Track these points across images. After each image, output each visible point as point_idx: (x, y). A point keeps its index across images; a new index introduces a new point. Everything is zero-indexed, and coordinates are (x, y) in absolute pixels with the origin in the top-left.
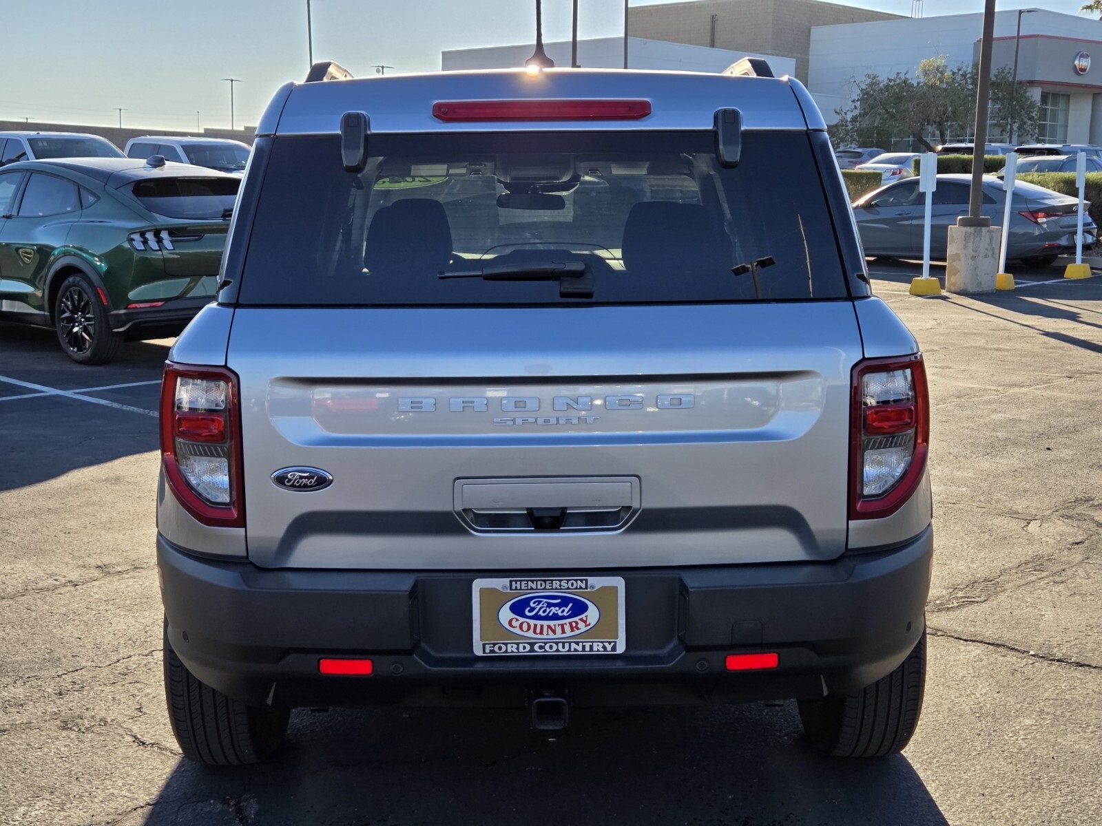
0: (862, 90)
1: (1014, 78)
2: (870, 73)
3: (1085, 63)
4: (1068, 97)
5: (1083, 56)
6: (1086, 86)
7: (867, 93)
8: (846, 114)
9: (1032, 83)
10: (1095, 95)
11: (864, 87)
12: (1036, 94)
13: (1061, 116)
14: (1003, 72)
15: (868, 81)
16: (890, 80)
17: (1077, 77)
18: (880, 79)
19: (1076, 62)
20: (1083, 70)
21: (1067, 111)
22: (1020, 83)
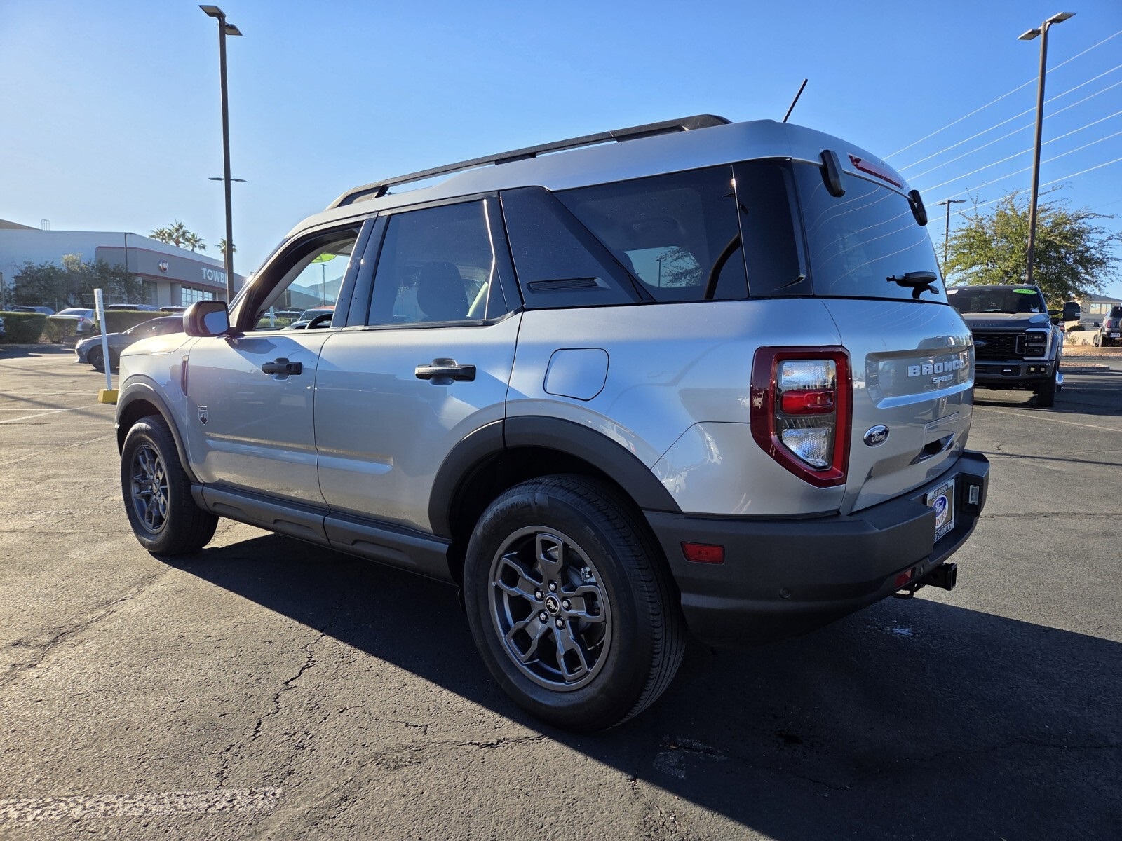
0: (21, 271)
1: (127, 270)
2: (26, 260)
3: (166, 266)
4: (156, 283)
5: (164, 262)
6: (167, 278)
7: (26, 273)
8: (9, 285)
9: (137, 274)
10: (171, 283)
11: (23, 269)
12: (139, 280)
13: (153, 294)
14: (118, 266)
15: (26, 265)
16: (42, 266)
17: (160, 272)
18: (34, 265)
19: (161, 265)
20: (165, 269)
21: (156, 291)
22: (130, 274)
